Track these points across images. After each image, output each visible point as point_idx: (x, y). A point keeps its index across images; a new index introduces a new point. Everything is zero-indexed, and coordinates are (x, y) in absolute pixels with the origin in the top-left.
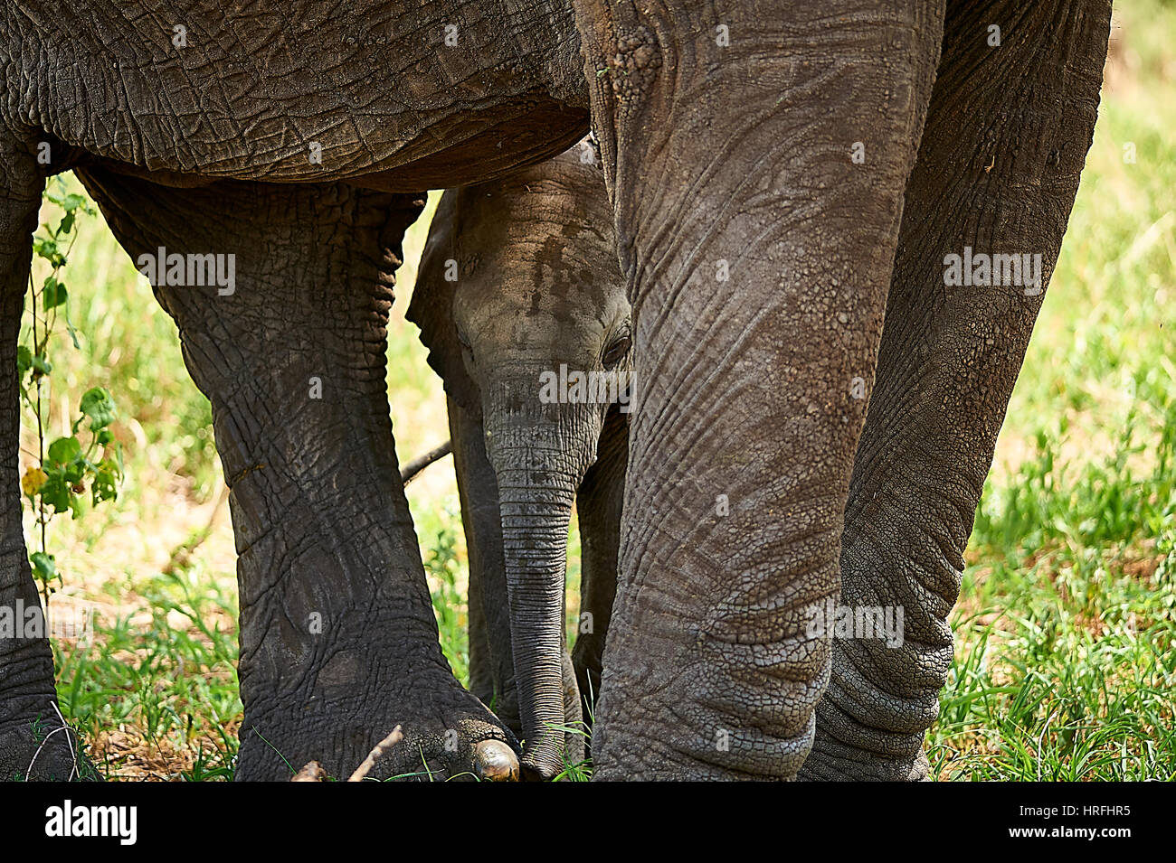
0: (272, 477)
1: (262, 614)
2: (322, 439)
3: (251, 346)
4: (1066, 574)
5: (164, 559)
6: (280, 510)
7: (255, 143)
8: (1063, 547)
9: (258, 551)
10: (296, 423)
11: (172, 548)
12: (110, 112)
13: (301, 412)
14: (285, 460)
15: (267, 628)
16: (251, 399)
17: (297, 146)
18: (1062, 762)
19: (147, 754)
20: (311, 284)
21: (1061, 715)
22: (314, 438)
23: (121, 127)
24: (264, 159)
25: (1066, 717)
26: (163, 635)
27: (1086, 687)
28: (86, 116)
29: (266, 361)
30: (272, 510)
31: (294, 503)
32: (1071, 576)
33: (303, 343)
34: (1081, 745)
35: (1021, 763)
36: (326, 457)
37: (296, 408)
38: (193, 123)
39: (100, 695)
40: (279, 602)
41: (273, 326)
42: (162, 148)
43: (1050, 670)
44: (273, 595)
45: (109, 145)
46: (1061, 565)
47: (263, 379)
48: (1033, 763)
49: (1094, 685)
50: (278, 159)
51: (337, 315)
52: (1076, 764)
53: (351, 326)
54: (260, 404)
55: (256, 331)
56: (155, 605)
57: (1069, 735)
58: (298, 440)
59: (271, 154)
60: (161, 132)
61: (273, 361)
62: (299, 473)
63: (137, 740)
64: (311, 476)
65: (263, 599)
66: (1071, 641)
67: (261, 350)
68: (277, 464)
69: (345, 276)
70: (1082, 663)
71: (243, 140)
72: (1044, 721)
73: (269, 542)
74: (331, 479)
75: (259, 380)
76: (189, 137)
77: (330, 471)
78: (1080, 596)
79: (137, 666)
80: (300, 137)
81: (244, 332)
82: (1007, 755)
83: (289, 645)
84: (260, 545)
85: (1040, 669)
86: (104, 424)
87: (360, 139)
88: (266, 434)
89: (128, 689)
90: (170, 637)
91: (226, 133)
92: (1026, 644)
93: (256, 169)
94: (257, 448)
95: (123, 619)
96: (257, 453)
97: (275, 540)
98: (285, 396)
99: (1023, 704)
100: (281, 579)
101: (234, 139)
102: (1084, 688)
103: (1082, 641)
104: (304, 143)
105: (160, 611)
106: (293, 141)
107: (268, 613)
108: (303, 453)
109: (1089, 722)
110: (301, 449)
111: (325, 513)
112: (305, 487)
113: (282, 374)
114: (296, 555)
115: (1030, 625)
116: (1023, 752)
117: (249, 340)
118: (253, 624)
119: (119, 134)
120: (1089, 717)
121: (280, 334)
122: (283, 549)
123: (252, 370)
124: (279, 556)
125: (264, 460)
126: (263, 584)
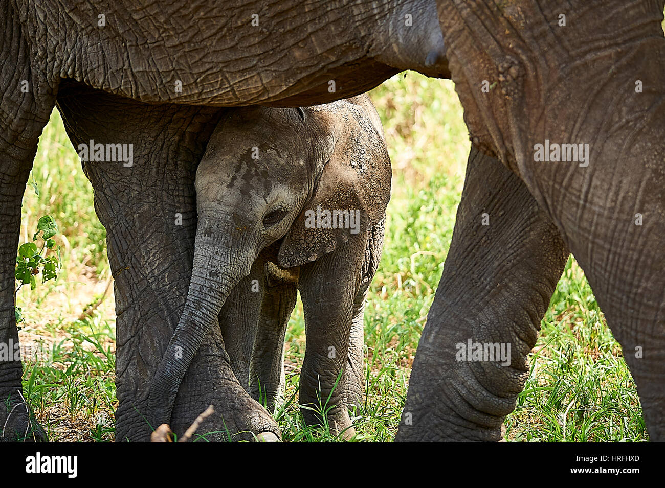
0: (133, 274)
1: (128, 352)
2: (160, 253)
3: (124, 199)
4: (579, 324)
5: (80, 312)
6: (137, 293)
7: (203, 86)
8: (577, 310)
9: (126, 316)
10: (146, 244)
11: (84, 306)
12: (120, 69)
13: (149, 238)
14: (140, 264)
15: (130, 360)
16: (124, 229)
17: (227, 88)
18: (577, 429)
19: (71, 420)
20: (158, 164)
21: (576, 402)
22: (156, 253)
23: (125, 78)
24: (208, 95)
25: (579, 403)
26: (79, 354)
27: (590, 387)
28: (105, 72)
29: (131, 208)
30: (134, 292)
31: (144, 290)
32: (582, 326)
33: (151, 198)
34: (587, 419)
35: (554, 429)
36: (162, 264)
37: (146, 235)
38: (169, 75)
39: (45, 387)
40: (136, 346)
41: (135, 188)
42: (150, 89)
43: (570, 378)
44: (133, 342)
45: (118, 88)
46: (576, 320)
47: (130, 219)
48: (561, 429)
49: (595, 386)
50: (215, 94)
51: (170, 182)
52: (585, 429)
53: (177, 188)
54: (128, 232)
55: (126, 191)
56: (75, 337)
57: (581, 414)
58: (146, 254)
59: (212, 92)
60: (149, 81)
61: (134, 209)
62: (147, 273)
63: (65, 412)
64: (154, 274)
65: (128, 344)
66: (582, 362)
67: (129, 203)
68: (136, 267)
69: (175, 160)
70: (588, 374)
71: (197, 84)
72: (567, 406)
73: (132, 312)
74: (164, 276)
75: (127, 219)
76: (166, 83)
77: (164, 271)
78: (587, 337)
79: (65, 371)
80: (229, 83)
81: (121, 191)
82: (547, 424)
83: (141, 371)
84: (127, 313)
85: (565, 377)
86: (51, 235)
87: (263, 84)
88: (131, 250)
89: (60, 383)
90: (83, 355)
91: (187, 81)
92: (557, 363)
93: (203, 100)
94: (126, 257)
95: (57, 345)
96: (126, 260)
97: (135, 310)
98: (141, 228)
99: (555, 396)
100: (137, 334)
101: (191, 84)
102: (589, 388)
103: (588, 362)
104: (231, 86)
105: (77, 340)
106: (225, 85)
107: (131, 352)
108: (149, 261)
109: (591, 407)
110: (148, 259)
111: (161, 296)
112: (150, 281)
113: (139, 216)
114: (146, 321)
115: (559, 353)
116: (556, 423)
117: (123, 196)
118: (123, 357)
119: (124, 82)
120: (592, 404)
121: (139, 194)
122: (139, 316)
123: (124, 213)
124: (137, 319)
125: (129, 264)
126: (129, 336)
